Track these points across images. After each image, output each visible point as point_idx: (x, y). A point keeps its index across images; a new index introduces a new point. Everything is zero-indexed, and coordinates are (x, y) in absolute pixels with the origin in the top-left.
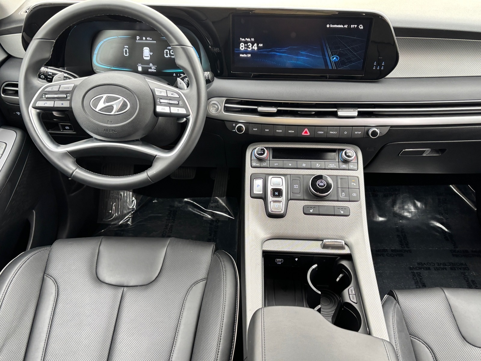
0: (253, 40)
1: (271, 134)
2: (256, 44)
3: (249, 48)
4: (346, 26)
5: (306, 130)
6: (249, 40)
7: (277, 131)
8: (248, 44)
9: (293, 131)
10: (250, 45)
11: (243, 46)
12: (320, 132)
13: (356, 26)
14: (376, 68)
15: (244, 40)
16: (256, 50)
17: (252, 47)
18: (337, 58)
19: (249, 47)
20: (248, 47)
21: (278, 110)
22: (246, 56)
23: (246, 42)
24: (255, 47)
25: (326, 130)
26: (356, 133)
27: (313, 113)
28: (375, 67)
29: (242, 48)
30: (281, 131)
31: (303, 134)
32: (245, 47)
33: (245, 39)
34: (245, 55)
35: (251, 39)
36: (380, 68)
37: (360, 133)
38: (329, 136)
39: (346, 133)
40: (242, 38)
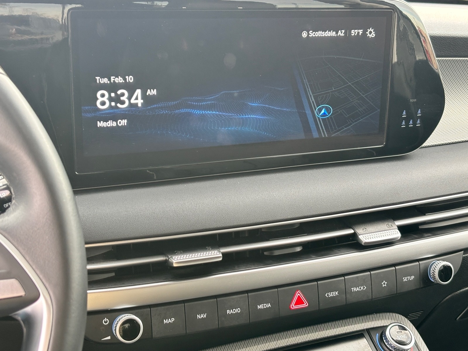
0: (130, 79)
1: (214, 325)
2: (138, 92)
3: (123, 103)
4: (341, 33)
5: (299, 294)
6: (119, 80)
7: (228, 311)
8: (119, 92)
9: (269, 305)
10: (123, 95)
11: (105, 99)
12: (331, 294)
13: (361, 32)
14: (407, 124)
15: (105, 80)
16: (140, 105)
17: (129, 98)
18: (327, 109)
19: (122, 98)
20: (118, 99)
21: (224, 255)
22: (115, 124)
23: (112, 88)
24: (137, 99)
25: (342, 286)
26: (405, 279)
27: (299, 249)
28: (404, 123)
29: (103, 103)
30: (238, 311)
31: (293, 306)
32: (111, 99)
33: (109, 79)
34: (111, 124)
35: (125, 79)
36: (415, 123)
37: (413, 277)
38: (352, 299)
39: (384, 284)
40: (102, 77)
